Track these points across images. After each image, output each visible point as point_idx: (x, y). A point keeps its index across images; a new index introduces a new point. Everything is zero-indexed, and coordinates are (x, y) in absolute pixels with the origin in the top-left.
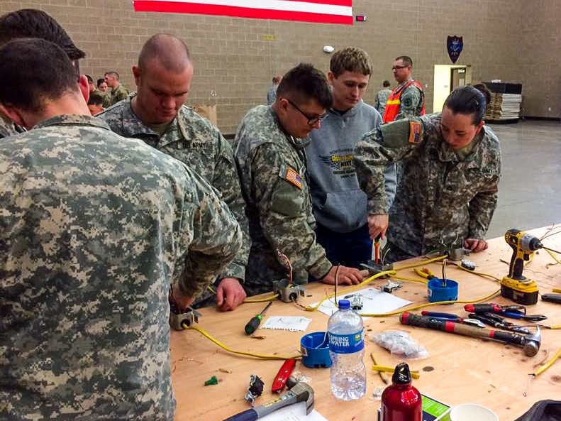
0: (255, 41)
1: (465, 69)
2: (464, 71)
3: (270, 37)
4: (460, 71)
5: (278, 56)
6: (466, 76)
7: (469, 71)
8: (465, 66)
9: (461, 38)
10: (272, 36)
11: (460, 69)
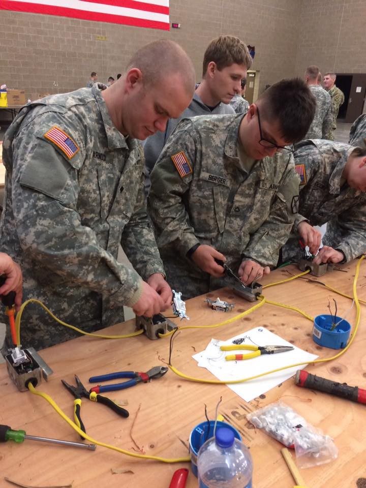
0: (90, 40)
1: (254, 74)
2: (254, 75)
3: (102, 38)
4: (250, 75)
5: (109, 55)
6: (256, 80)
7: (258, 76)
8: (255, 71)
9: (254, 47)
10: (104, 37)
11: (251, 73)
